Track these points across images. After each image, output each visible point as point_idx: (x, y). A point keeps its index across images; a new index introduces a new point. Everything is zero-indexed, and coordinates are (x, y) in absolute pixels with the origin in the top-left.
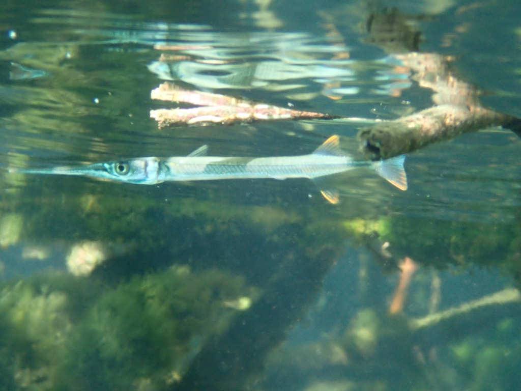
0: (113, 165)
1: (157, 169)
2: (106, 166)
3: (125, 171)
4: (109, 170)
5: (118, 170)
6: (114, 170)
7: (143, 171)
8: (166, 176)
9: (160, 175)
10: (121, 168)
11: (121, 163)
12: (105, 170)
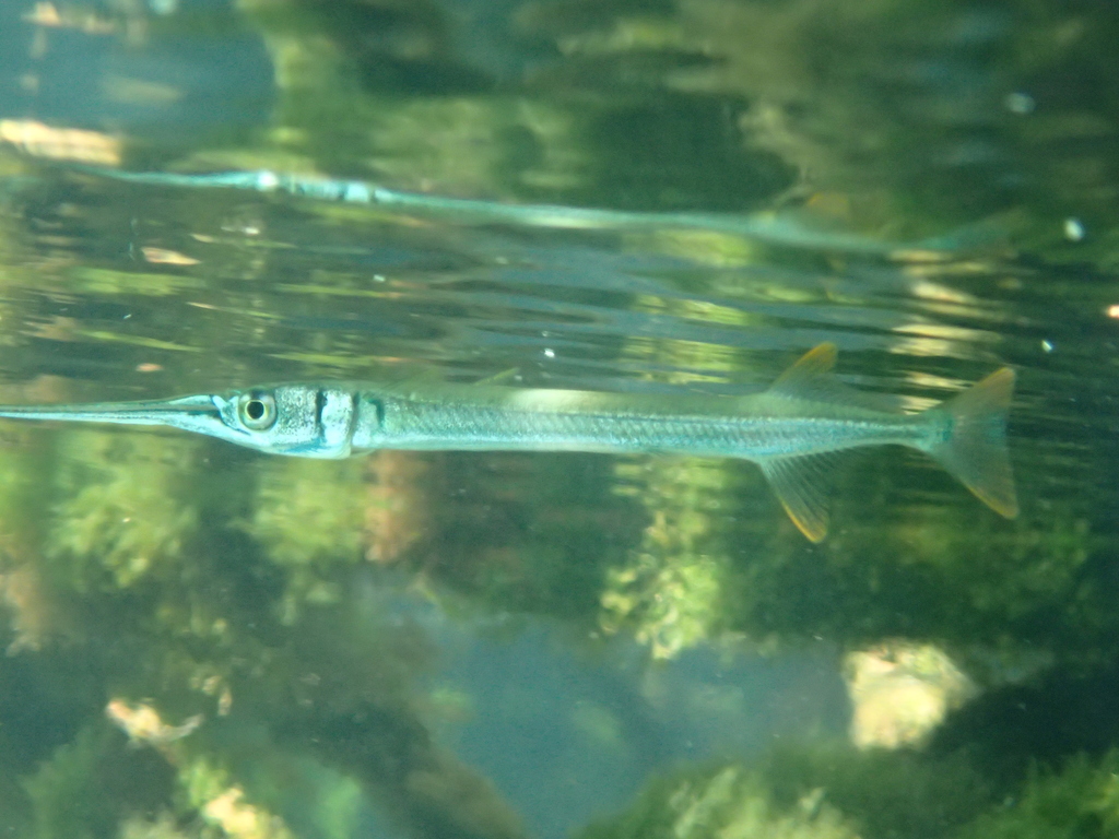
0: (235, 401)
1: (347, 416)
2: (219, 402)
3: (264, 417)
4: (223, 415)
5: (247, 416)
6: (236, 414)
7: (313, 418)
8: (373, 433)
9: (357, 433)
10: (256, 410)
11: (255, 394)
12: (215, 414)
